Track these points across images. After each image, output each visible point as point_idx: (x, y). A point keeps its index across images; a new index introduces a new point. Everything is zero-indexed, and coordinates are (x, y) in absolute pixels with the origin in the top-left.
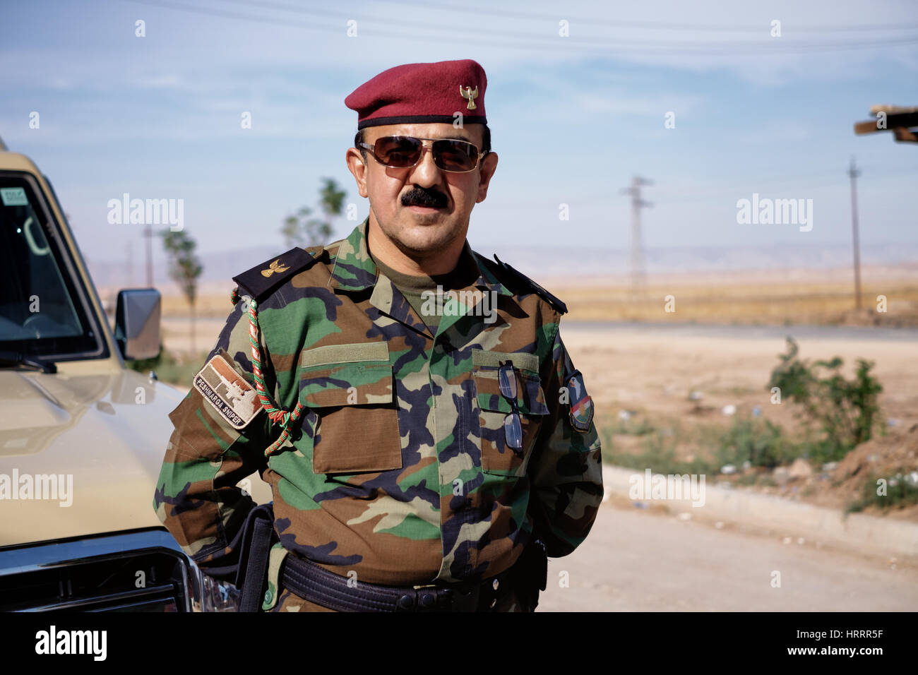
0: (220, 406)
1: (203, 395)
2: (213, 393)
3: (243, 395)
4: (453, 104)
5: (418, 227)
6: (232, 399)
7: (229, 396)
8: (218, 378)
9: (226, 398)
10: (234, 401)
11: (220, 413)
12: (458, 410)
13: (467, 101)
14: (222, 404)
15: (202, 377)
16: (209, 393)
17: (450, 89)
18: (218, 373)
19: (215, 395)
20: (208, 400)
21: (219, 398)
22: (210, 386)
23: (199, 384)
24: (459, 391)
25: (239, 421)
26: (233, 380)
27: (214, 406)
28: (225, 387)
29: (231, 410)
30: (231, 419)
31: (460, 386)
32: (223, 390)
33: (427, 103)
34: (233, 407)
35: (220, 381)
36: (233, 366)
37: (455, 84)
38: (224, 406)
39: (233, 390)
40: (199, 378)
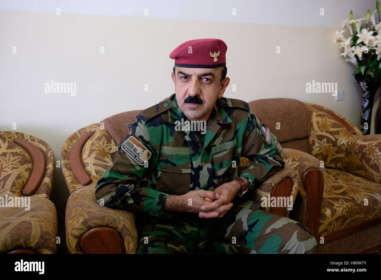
0: (134, 156)
1: (126, 152)
2: (131, 151)
3: (143, 152)
4: (207, 60)
5: (191, 111)
6: (139, 154)
7: (138, 152)
8: (132, 145)
9: (136, 153)
10: (140, 154)
11: (134, 159)
12: (209, 174)
13: (213, 58)
14: (135, 155)
15: (125, 145)
16: (129, 151)
17: (206, 53)
18: (132, 143)
19: (132, 152)
20: (129, 154)
21: (133, 153)
22: (129, 148)
23: (124, 148)
24: (210, 166)
25: (142, 162)
26: (139, 145)
27: (131, 156)
28: (136, 148)
29: (139, 158)
30: (139, 161)
31: (210, 163)
32: (135, 150)
33: (195, 59)
34: (140, 156)
35: (134, 146)
36: (139, 140)
37: (208, 51)
38: (136, 156)
39: (139, 150)
40: (124, 145)
